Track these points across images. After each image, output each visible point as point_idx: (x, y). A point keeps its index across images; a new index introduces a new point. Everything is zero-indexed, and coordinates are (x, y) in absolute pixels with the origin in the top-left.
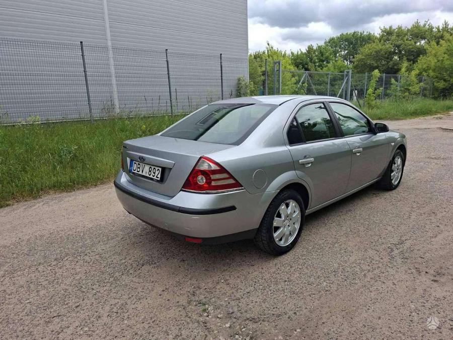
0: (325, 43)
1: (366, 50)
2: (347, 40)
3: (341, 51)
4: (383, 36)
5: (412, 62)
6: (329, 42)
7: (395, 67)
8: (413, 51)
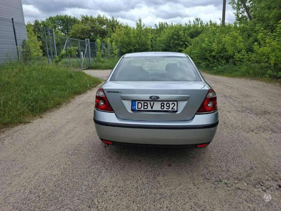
0: (47, 19)
1: (75, 27)
2: (61, 20)
3: (58, 26)
4: (83, 20)
5: (102, 37)
6: (49, 19)
7: (94, 39)
8: (101, 31)
